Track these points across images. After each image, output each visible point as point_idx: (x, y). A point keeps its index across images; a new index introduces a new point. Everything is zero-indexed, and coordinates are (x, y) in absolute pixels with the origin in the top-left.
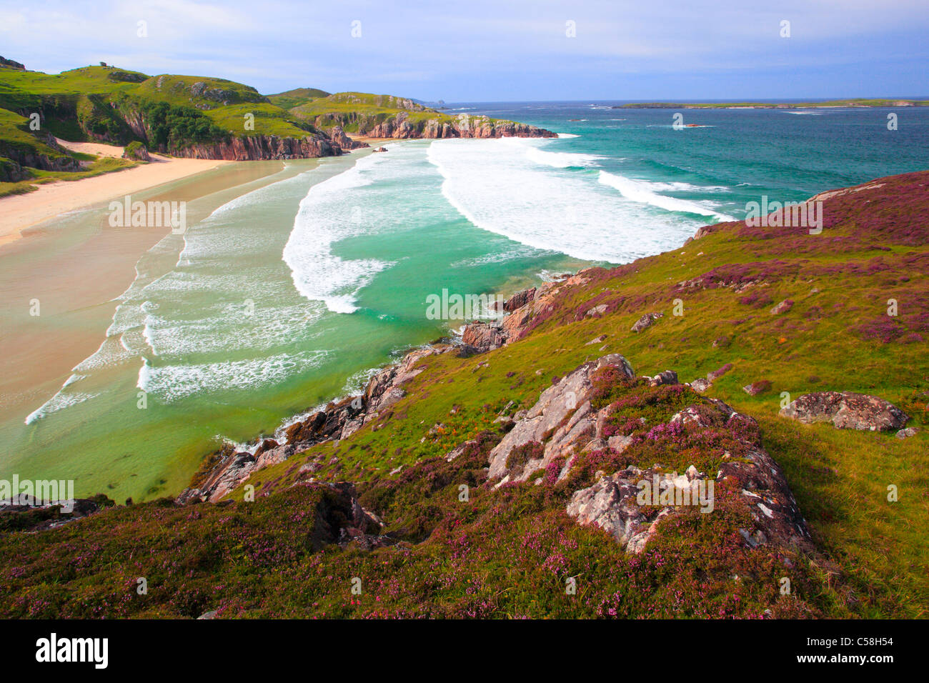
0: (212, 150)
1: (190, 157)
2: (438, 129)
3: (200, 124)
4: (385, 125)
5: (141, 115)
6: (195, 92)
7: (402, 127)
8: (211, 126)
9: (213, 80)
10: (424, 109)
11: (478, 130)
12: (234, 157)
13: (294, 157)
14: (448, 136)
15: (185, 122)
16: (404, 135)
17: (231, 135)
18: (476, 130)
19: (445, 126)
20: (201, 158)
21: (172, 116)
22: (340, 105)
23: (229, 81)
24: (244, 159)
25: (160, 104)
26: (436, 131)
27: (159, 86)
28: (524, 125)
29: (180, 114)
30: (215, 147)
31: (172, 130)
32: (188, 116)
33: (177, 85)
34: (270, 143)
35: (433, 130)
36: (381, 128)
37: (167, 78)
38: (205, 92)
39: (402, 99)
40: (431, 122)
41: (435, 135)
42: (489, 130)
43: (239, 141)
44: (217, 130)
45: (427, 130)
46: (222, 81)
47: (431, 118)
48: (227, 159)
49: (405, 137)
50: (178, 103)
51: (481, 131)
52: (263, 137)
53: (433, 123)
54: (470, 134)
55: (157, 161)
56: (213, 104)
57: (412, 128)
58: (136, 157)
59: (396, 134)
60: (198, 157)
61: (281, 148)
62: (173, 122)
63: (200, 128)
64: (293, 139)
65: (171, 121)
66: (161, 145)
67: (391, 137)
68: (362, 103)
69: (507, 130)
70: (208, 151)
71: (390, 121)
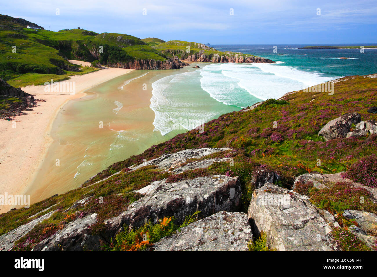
0: (126, 65)
1: (116, 67)
2: (219, 58)
3: (121, 54)
4: (194, 56)
5: (96, 49)
6: (118, 40)
7: (202, 57)
8: (126, 55)
9: (125, 35)
10: (210, 49)
11: (237, 59)
12: (134, 68)
13: (160, 69)
14: (223, 61)
15: (116, 53)
16: (202, 61)
17: (134, 58)
18: (236, 59)
19: (222, 57)
20: (121, 68)
21: (110, 50)
22: (172, 46)
23: (130, 36)
24: (139, 69)
25: (105, 45)
26: (218, 59)
27: (104, 38)
28: (259, 57)
29: (113, 50)
30: (127, 63)
31: (110, 56)
32: (116, 50)
33: (110, 37)
34: (150, 63)
35: (216, 59)
36: (192, 57)
37: (107, 34)
38: (122, 40)
39: (200, 44)
40: (215, 55)
41: (217, 61)
42: (243, 59)
43: (137, 61)
44: (128, 56)
45: (213, 58)
46: (128, 35)
47: (215, 53)
48: (132, 68)
49: (203, 62)
50: (112, 45)
51: (239, 59)
52: (147, 60)
53: (216, 55)
54: (233, 61)
55: (104, 68)
56: (125, 45)
57: (206, 58)
58: (96, 67)
59: (199, 60)
60: (119, 67)
61: (155, 64)
62: (110, 53)
63: (122, 55)
64: (160, 61)
65: (110, 52)
66: (104, 62)
67: (196, 61)
68: (182, 46)
69: (251, 59)
70: (124, 65)
71: (196, 54)
